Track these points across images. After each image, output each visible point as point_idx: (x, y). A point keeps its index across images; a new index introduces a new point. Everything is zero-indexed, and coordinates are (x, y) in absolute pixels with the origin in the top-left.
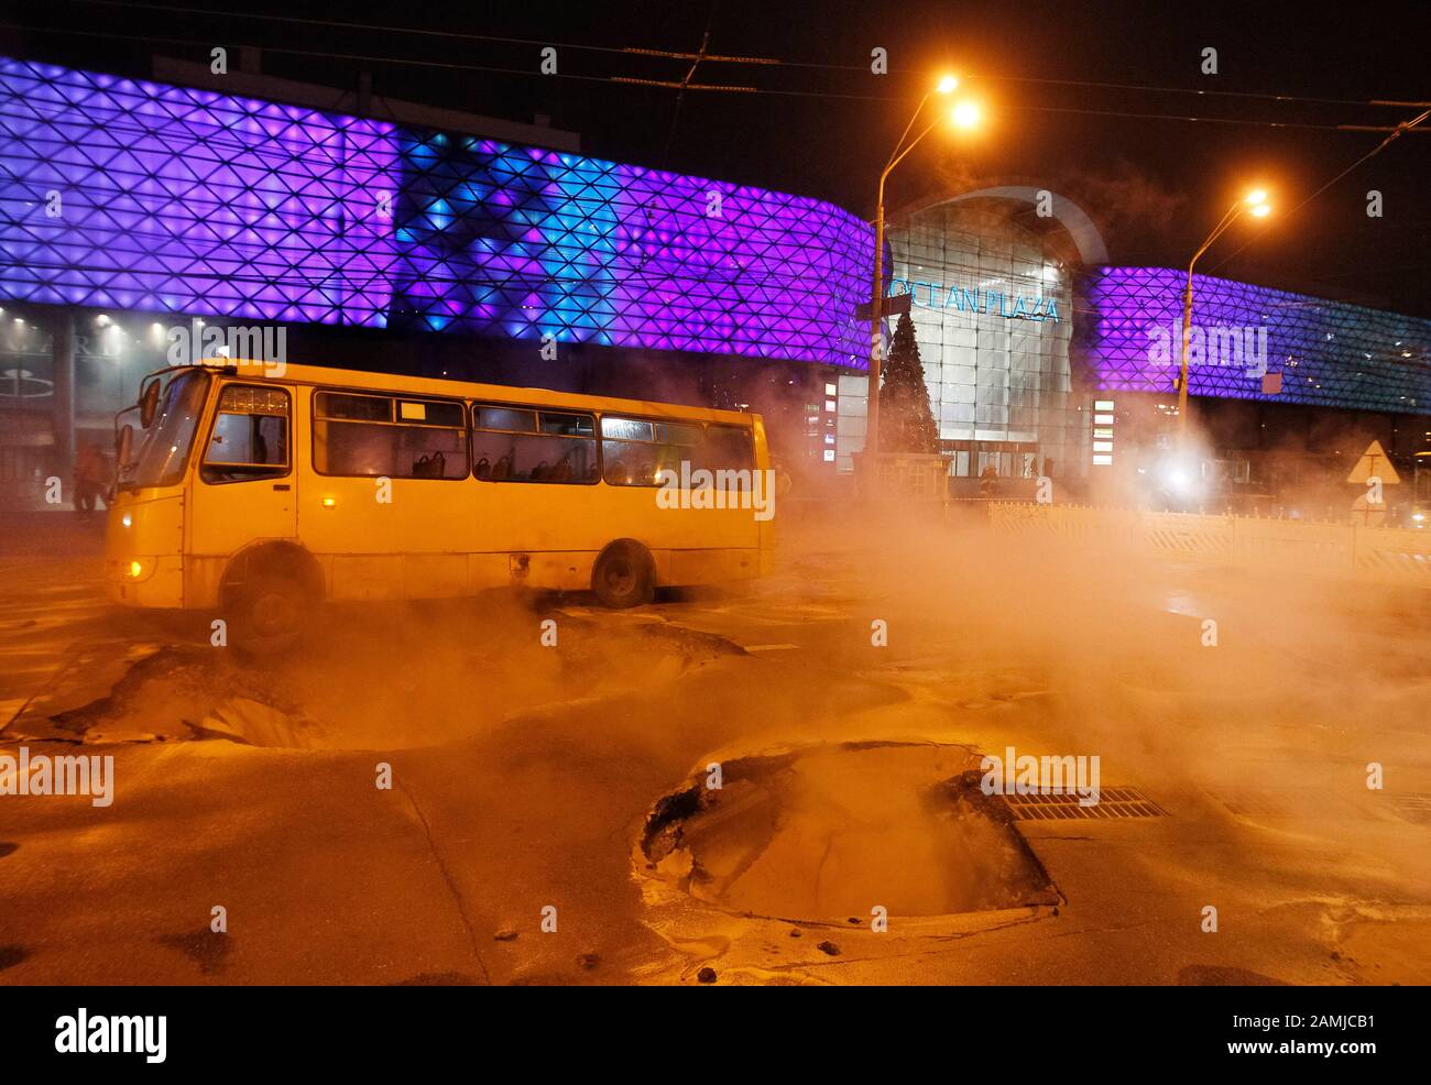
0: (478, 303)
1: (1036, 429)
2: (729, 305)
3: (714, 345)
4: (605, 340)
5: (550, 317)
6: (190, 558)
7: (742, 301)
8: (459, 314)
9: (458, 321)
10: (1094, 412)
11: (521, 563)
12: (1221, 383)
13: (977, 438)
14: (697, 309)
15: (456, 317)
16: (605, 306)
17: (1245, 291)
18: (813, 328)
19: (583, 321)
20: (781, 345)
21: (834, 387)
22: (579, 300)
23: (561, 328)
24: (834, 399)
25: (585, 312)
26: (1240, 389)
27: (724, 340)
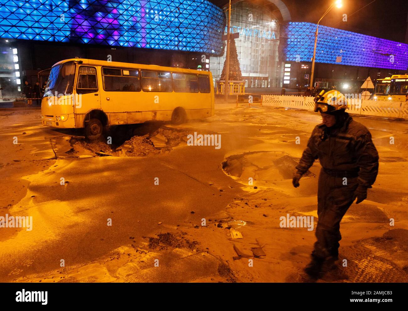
0: (99, 34)
1: (268, 72)
2: (177, 34)
3: (173, 47)
4: (139, 46)
5: (121, 38)
6: (76, 114)
7: (181, 33)
8: (93, 38)
9: (93, 40)
10: (285, 67)
11: (155, 114)
12: (322, 59)
13: (251, 76)
14: (167, 36)
15: (92, 38)
16: (139, 35)
17: (330, 30)
18: (202, 42)
19: (132, 40)
20: (193, 47)
21: (208, 60)
22: (130, 33)
23: (125, 42)
24: (208, 64)
25: (133, 37)
26: (327, 60)
27: (176, 46)
